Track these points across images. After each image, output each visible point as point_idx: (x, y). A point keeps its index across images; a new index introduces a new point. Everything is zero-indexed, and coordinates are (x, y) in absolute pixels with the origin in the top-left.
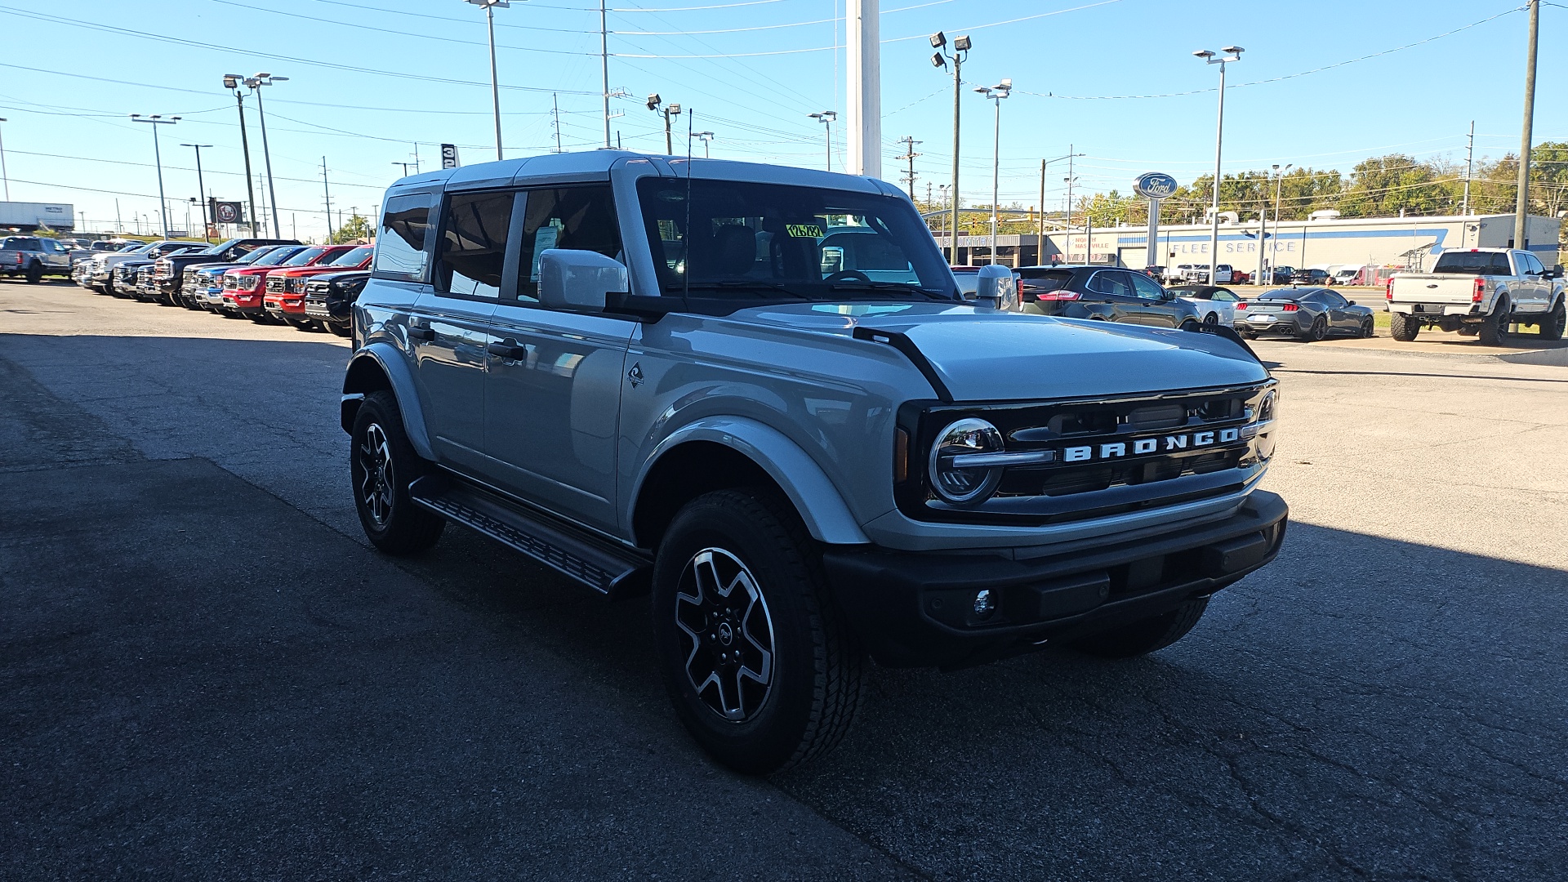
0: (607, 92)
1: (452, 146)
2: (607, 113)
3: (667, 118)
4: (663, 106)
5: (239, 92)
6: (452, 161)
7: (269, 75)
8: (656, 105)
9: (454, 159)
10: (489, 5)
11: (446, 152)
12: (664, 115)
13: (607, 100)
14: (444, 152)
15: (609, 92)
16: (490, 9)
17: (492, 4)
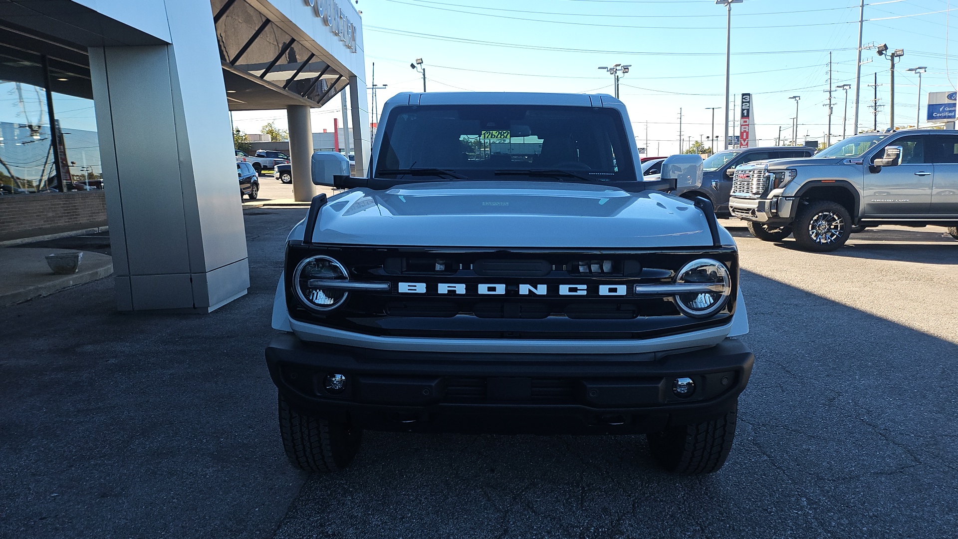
0: (860, 46)
1: (749, 94)
2: (860, 61)
3: (892, 60)
4: (889, 52)
5: (618, 76)
6: (748, 104)
7: (620, 65)
8: (884, 52)
9: (749, 102)
10: (729, 3)
11: (745, 99)
12: (890, 58)
13: (860, 52)
14: (743, 99)
15: (862, 46)
16: (730, 5)
17: (731, 2)
